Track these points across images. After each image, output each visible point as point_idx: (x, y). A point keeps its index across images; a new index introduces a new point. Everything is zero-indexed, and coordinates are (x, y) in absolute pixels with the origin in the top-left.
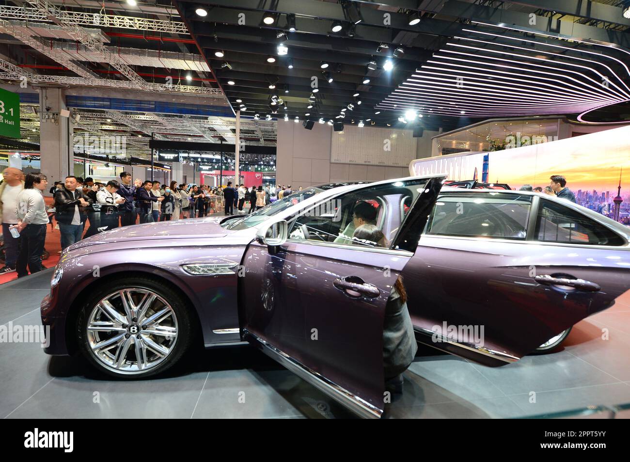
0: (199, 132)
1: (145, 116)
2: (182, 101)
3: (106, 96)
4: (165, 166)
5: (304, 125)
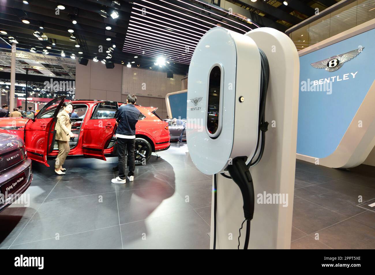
0: (5, 63)
5: (79, 61)
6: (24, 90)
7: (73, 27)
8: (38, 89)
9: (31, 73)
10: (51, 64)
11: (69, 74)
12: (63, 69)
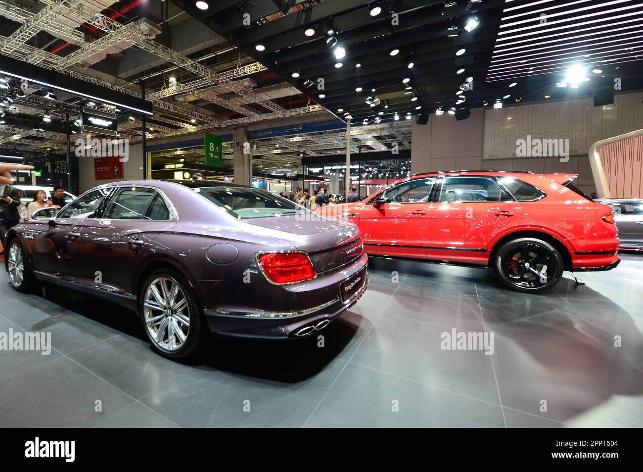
0: (342, 144)
1: (297, 138)
2: (322, 119)
3: (270, 127)
4: (325, 180)
5: (416, 121)
6: (357, 173)
7: (408, 73)
8: (370, 169)
9: (364, 151)
10: (383, 134)
11: (403, 143)
12: (397, 138)
